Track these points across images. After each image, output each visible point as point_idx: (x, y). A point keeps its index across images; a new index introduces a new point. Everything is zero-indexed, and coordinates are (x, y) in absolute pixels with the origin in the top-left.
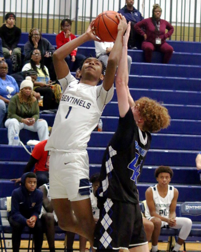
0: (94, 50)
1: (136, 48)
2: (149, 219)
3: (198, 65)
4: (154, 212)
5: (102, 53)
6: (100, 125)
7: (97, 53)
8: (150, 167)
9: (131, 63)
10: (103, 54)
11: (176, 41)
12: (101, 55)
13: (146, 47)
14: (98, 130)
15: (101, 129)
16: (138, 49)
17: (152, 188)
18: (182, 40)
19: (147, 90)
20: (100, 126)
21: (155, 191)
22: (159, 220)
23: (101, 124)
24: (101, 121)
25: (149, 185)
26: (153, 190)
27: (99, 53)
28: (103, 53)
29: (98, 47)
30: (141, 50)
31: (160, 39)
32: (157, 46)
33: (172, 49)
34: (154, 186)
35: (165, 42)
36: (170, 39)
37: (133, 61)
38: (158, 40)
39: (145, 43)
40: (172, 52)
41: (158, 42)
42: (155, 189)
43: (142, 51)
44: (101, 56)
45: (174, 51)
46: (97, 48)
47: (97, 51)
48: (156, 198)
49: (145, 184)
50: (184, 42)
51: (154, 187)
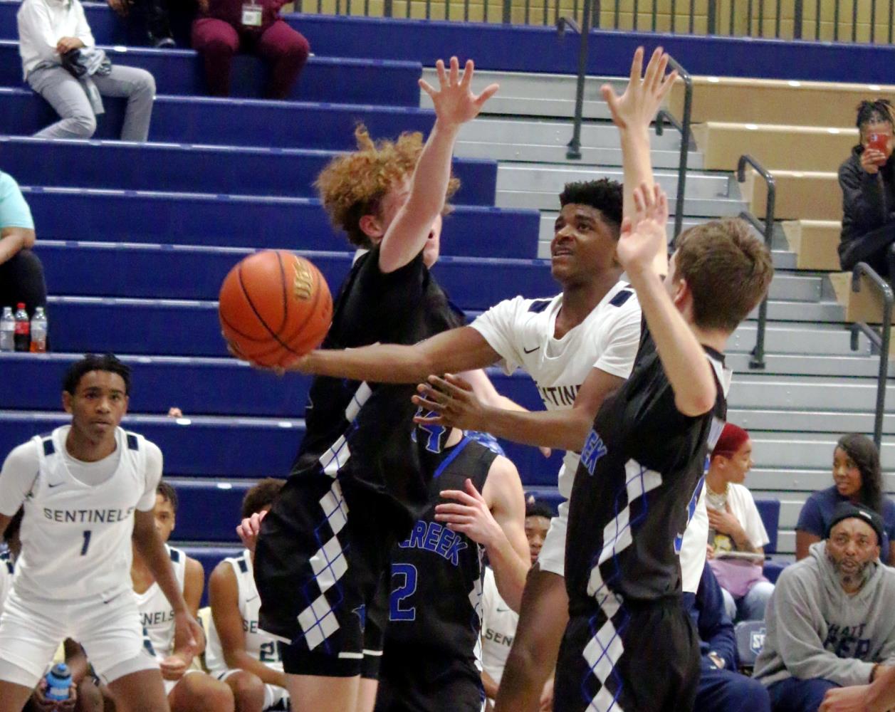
0: (16, 49)
1: (169, 41)
2: (220, 678)
3: (402, 105)
4: (239, 653)
5: (44, 61)
6: (40, 328)
7: (24, 60)
8: (225, 485)
9: (155, 98)
10: (50, 64)
11: (319, 17)
12: (42, 67)
13: (207, 40)
14: (32, 348)
15: (41, 343)
16: (179, 46)
17: (234, 562)
18: (343, 12)
19: (213, 196)
20: (40, 332)
21: (244, 574)
22: (256, 681)
23: (41, 326)
24: (41, 315)
25: (221, 551)
26: (237, 568)
27: (32, 60)
28: (51, 61)
29: (30, 36)
30: (189, 47)
31: (261, 9)
32: (249, 35)
33: (304, 47)
34: (241, 554)
35: (279, 19)
36: (298, 8)
37: (159, 92)
38: (252, 10)
39: (203, 23)
40: (304, 56)
41: (252, 17)
42: (243, 566)
43: (192, 52)
44: (42, 70)
45: (312, 51)
46: (28, 41)
47: (25, 53)
48: (248, 601)
49: (207, 546)
50: (349, 18)
51: (241, 559)
